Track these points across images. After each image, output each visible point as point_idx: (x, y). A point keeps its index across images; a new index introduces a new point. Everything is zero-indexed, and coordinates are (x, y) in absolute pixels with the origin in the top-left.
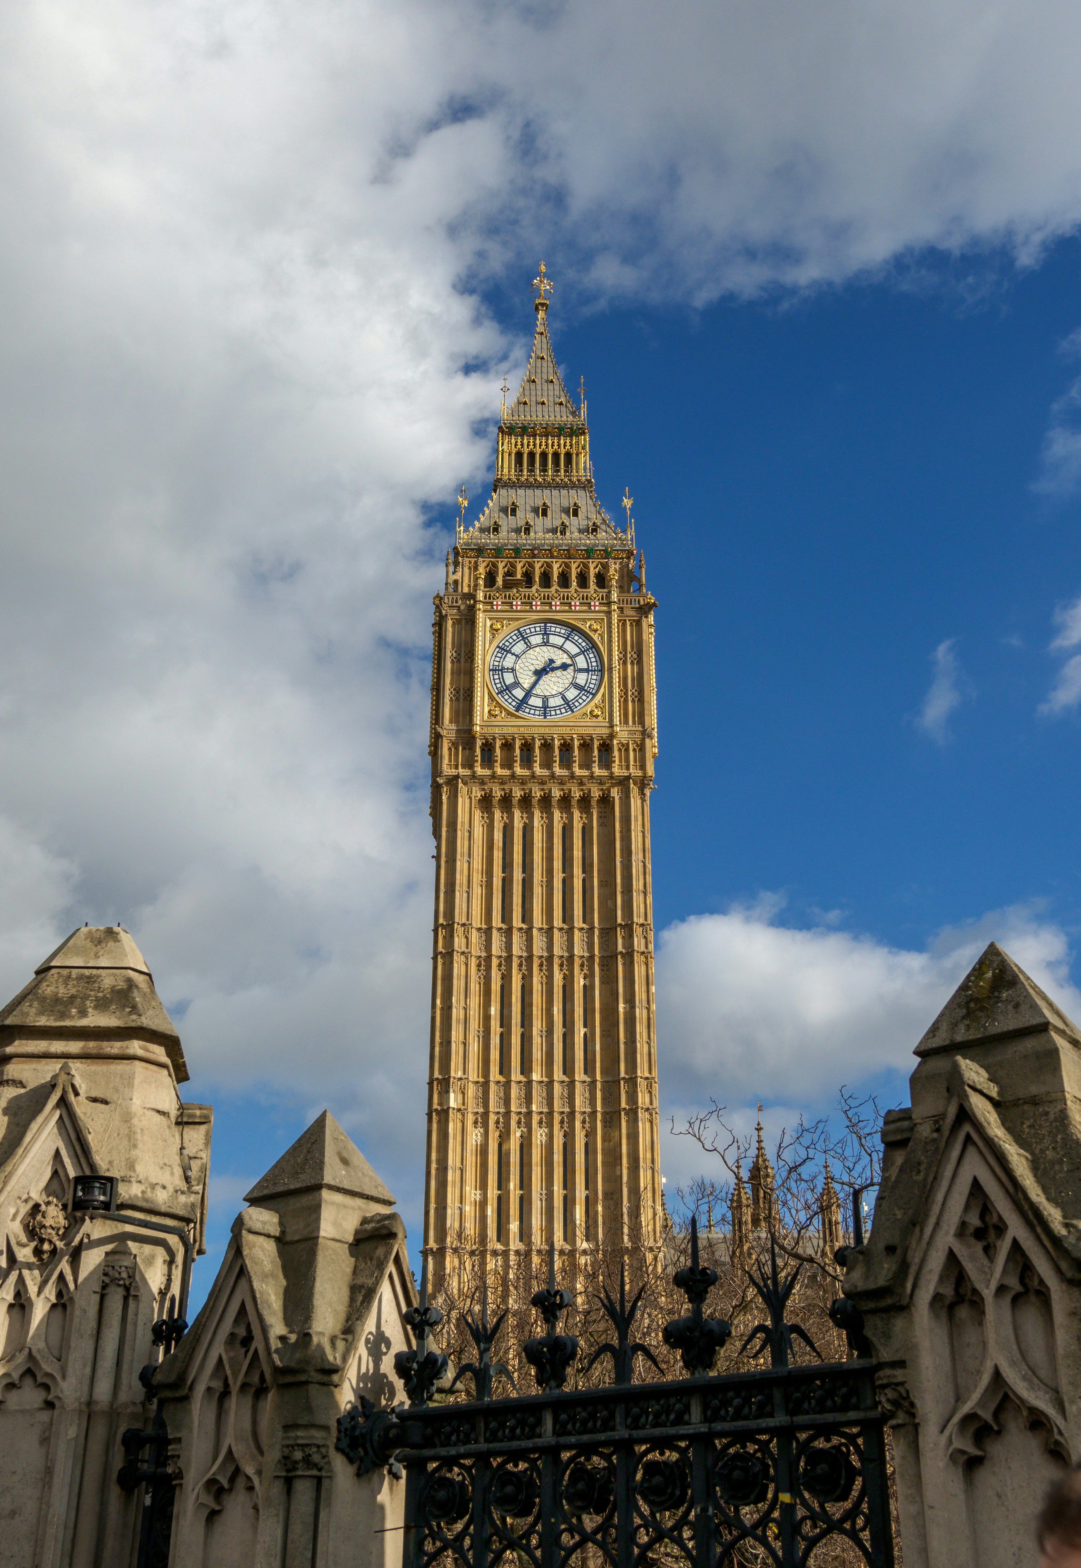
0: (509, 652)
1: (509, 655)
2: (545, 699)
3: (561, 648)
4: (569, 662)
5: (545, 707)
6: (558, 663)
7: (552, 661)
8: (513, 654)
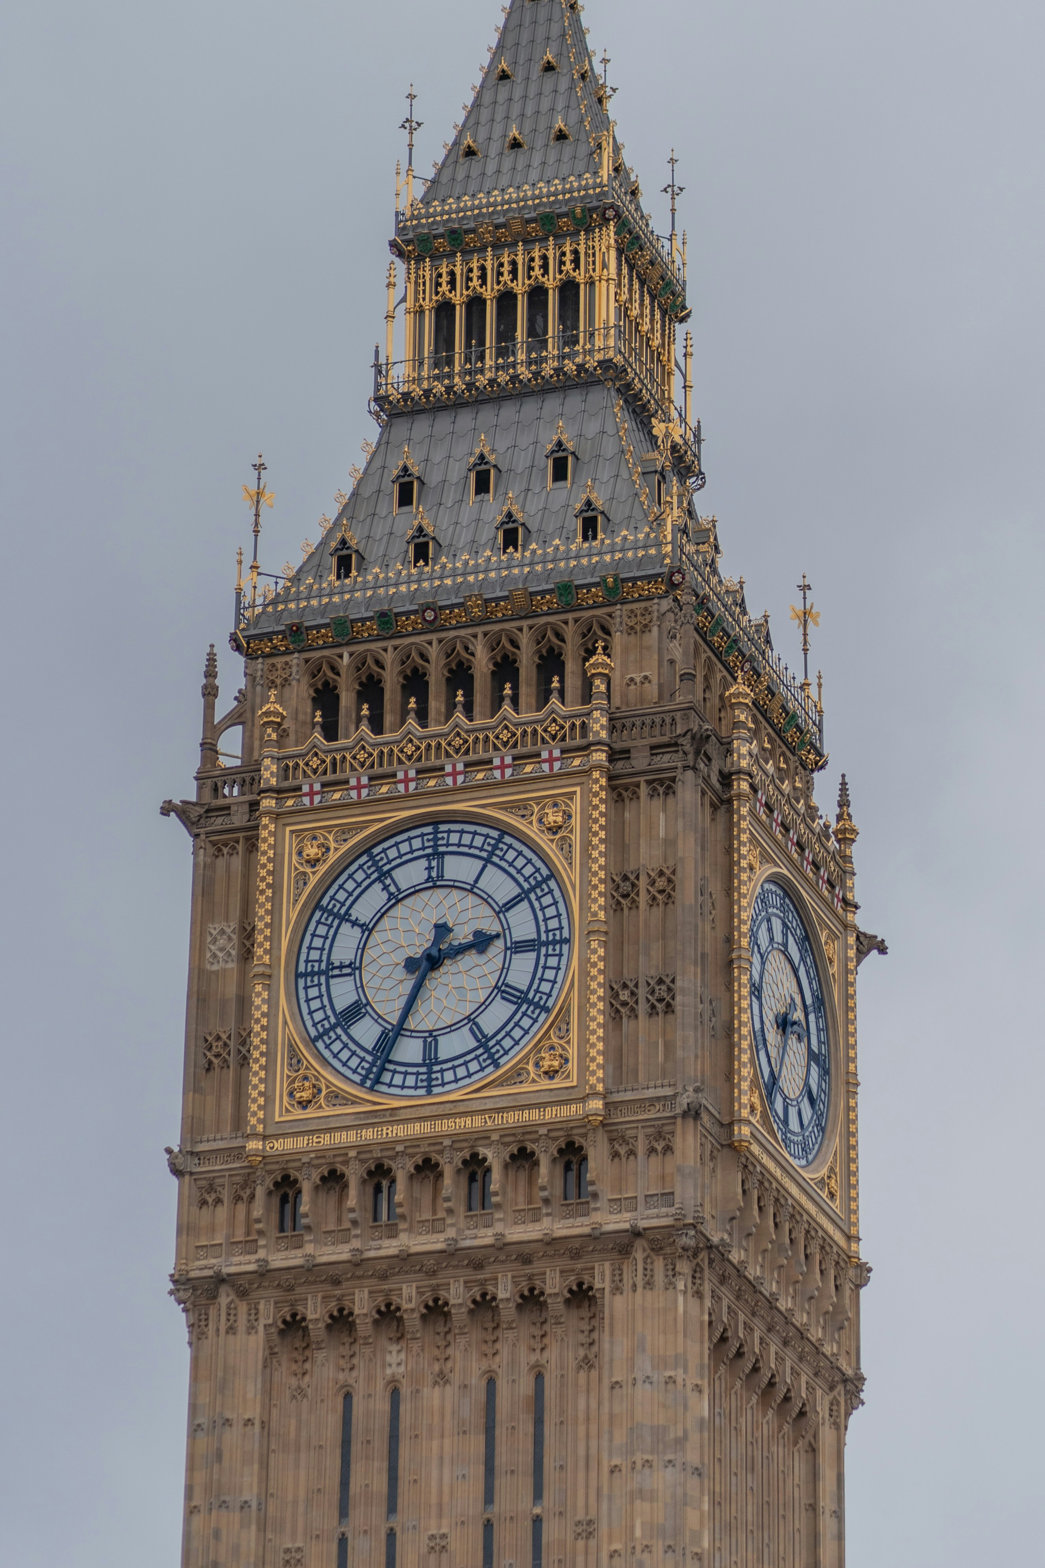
0: (345, 918)
1: (346, 927)
2: (431, 1038)
3: (472, 889)
4: (492, 926)
5: (430, 1060)
6: (462, 935)
7: (442, 930)
8: (354, 923)
